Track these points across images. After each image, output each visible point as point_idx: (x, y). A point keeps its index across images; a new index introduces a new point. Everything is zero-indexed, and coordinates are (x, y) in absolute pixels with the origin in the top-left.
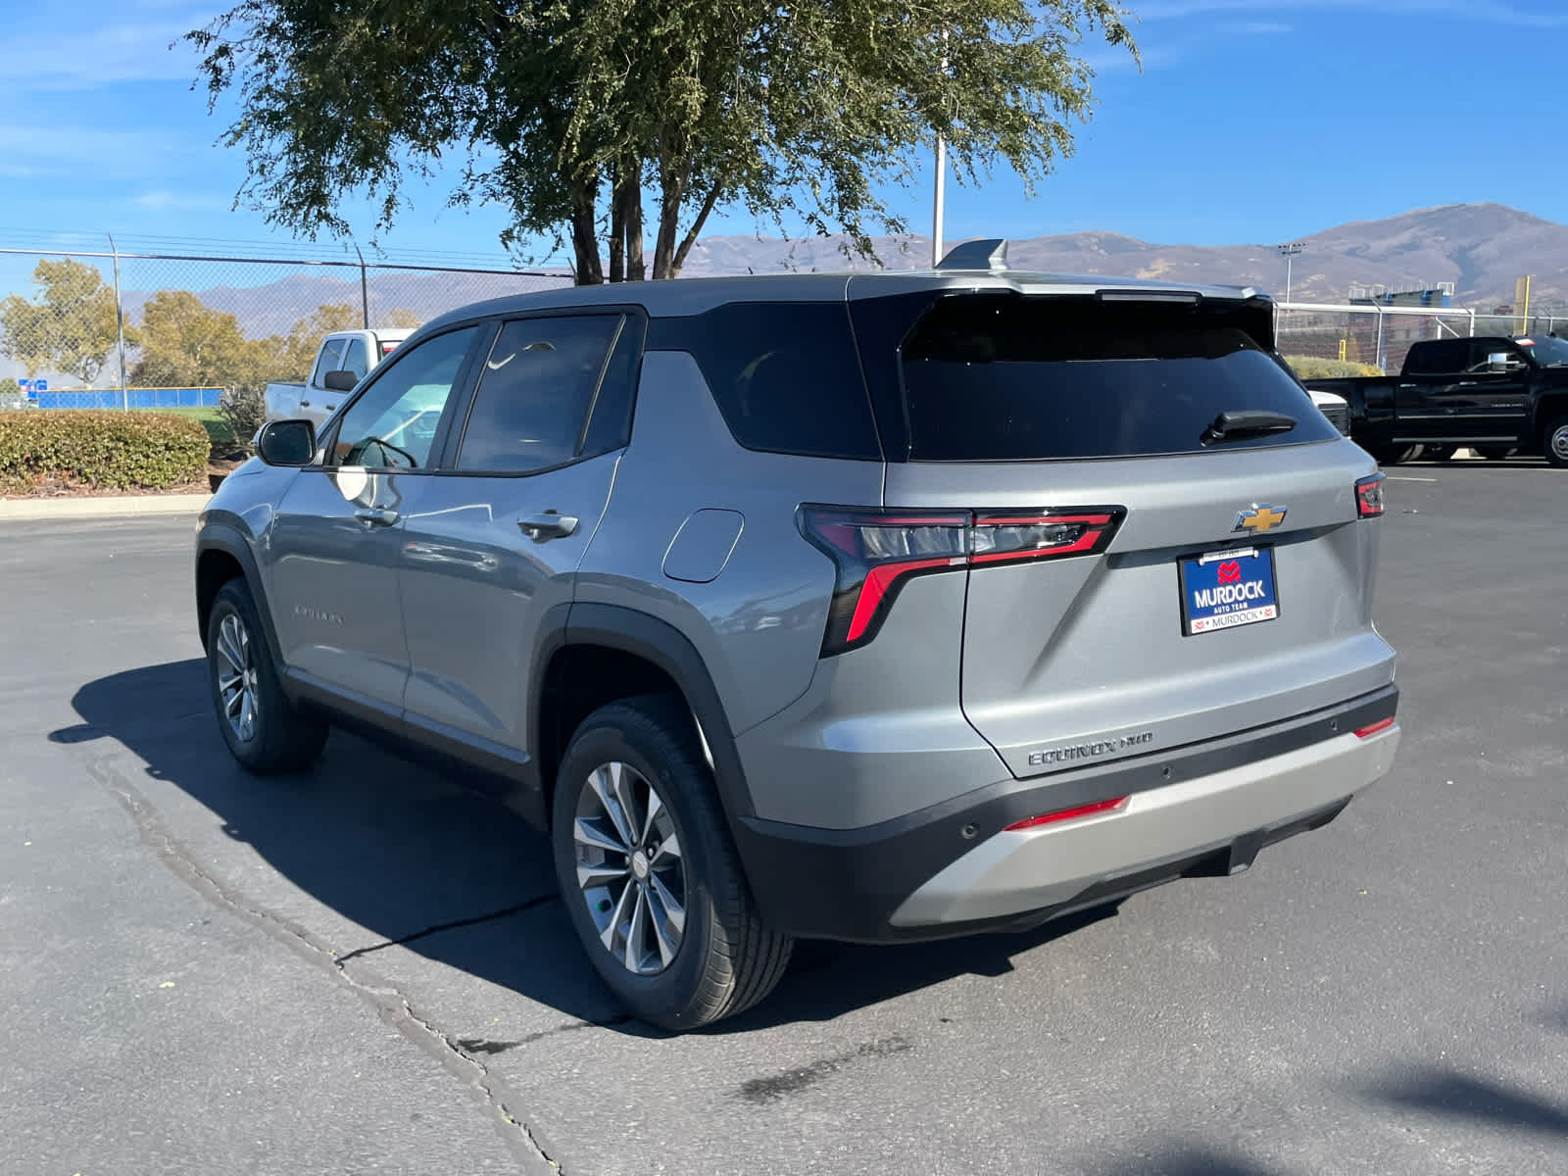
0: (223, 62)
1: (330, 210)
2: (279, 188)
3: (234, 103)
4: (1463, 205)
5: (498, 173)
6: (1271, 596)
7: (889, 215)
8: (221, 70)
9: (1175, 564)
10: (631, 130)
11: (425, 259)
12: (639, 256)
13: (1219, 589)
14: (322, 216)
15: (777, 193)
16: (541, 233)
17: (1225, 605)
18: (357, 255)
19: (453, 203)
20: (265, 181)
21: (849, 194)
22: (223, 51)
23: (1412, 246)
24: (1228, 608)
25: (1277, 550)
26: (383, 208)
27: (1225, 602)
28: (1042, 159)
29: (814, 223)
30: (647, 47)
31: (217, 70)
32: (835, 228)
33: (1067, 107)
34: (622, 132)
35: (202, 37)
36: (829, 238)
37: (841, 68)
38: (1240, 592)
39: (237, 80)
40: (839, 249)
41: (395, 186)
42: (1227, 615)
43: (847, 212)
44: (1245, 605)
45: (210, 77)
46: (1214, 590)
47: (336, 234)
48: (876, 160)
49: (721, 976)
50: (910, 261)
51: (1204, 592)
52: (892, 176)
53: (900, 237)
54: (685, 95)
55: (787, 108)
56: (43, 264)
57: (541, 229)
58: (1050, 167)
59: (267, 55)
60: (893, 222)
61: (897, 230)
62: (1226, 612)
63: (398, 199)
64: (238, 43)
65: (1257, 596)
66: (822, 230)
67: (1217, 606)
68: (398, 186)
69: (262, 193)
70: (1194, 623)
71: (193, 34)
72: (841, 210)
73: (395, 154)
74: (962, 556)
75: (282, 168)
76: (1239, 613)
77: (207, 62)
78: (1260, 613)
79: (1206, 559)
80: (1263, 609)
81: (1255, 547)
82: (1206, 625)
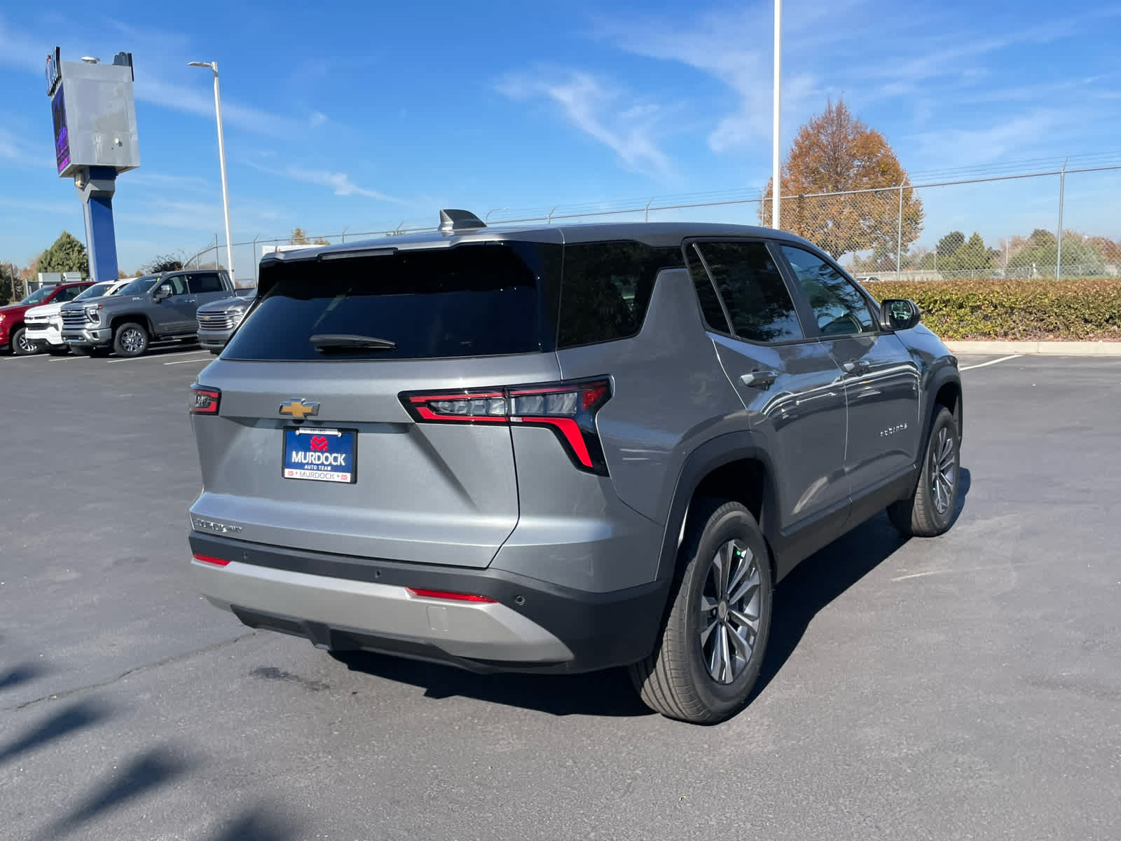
6: (350, 466)
9: (282, 431)
13: (311, 453)
17: (314, 465)
25: (360, 435)
27: (314, 462)
38: (327, 459)
42: (314, 472)
44: (329, 468)
46: (307, 453)
51: (300, 453)
62: (314, 470)
65: (339, 464)
67: (308, 464)
70: (288, 471)
78: (337, 476)
79: (302, 431)
80: (340, 474)
81: (339, 430)
82: (295, 474)
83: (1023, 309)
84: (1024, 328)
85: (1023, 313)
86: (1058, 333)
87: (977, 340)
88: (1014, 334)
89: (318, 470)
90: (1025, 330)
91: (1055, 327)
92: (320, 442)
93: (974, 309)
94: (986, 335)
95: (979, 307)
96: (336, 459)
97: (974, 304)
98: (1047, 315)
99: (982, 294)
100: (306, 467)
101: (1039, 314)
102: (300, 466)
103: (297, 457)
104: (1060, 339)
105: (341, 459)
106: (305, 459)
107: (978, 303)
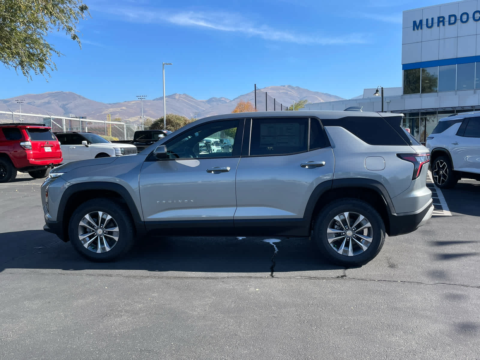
4: (62, 92)
23: (49, 103)
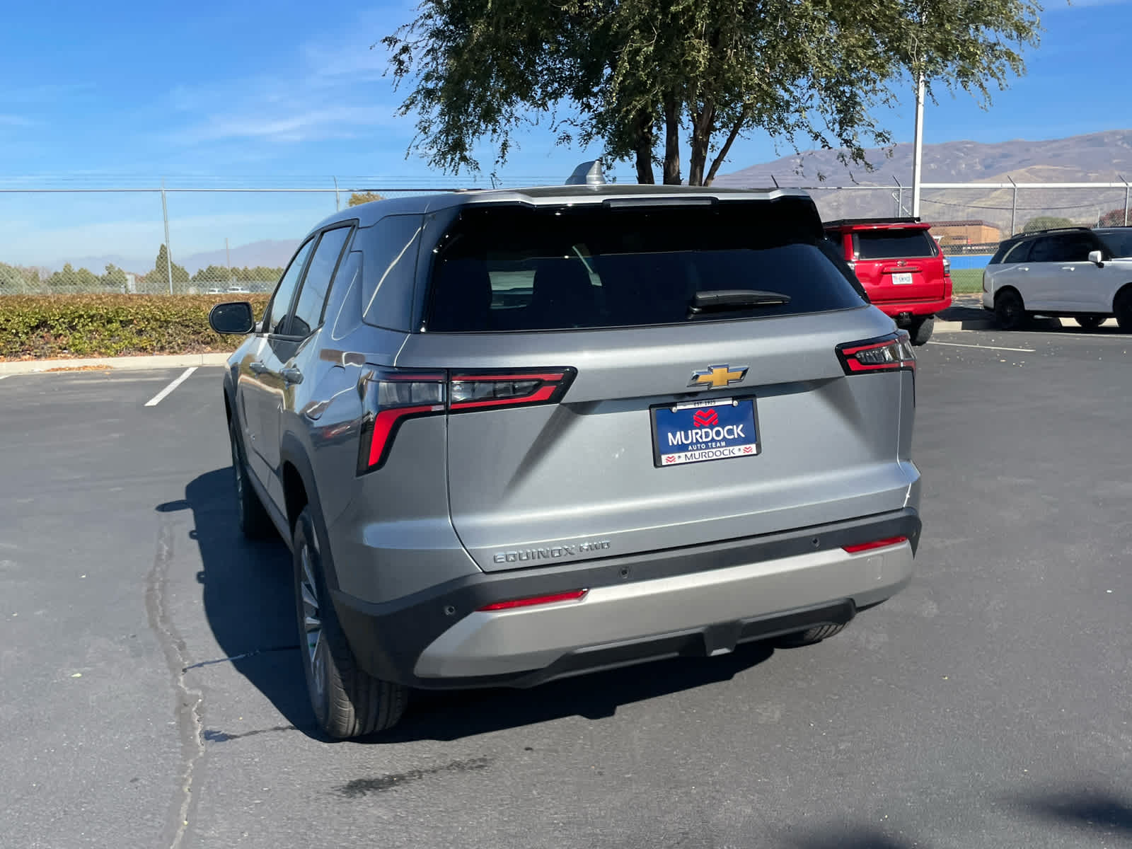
0: (404, 57)
1: (467, 154)
2: (434, 142)
3: (411, 84)
5: (591, 119)
6: (752, 436)
7: (878, 129)
8: (404, 63)
9: (648, 411)
10: (659, 81)
11: (536, 184)
12: (676, 173)
13: (694, 431)
14: (463, 158)
15: (792, 119)
16: (623, 160)
17: (701, 443)
18: (491, 183)
19: (560, 143)
20: (427, 138)
21: (847, 115)
22: (405, 50)
24: (703, 446)
25: (759, 400)
26: (500, 150)
27: (700, 440)
28: (998, 79)
29: (819, 140)
30: (669, 21)
31: (401, 63)
32: (834, 141)
33: (1020, 35)
34: (653, 85)
35: (391, 41)
36: (831, 150)
37: (819, 23)
38: (718, 433)
39: (413, 68)
40: (838, 158)
41: (507, 133)
42: (701, 452)
43: (846, 129)
44: (723, 444)
45: (396, 67)
46: (690, 432)
47: (470, 169)
48: (867, 88)
49: (342, 703)
50: (961, 161)
51: (678, 433)
52: (881, 100)
53: (887, 145)
54: (694, 53)
55: (779, 55)
56: (354, 196)
57: (623, 156)
58: (1004, 85)
59: (433, 50)
60: (880, 135)
61: (884, 141)
62: (701, 449)
63: (510, 143)
64: (414, 43)
65: (736, 436)
66: (825, 144)
67: (692, 444)
68: (509, 133)
69: (425, 146)
70: (664, 457)
71: (386, 40)
72: (841, 129)
73: (516, 110)
74: (440, 404)
75: (435, 129)
76: (714, 450)
77: (395, 57)
78: (738, 450)
79: (680, 407)
80: (742, 447)
81: (734, 398)
82: (677, 459)
83: (179, 323)
84: (183, 341)
85: (180, 327)
86: (216, 345)
87: (132, 355)
88: (172, 348)
89: (707, 448)
90: (183, 343)
91: (212, 339)
92: (708, 416)
93: (124, 324)
94: (143, 350)
95: (131, 322)
96: (730, 432)
97: (124, 319)
98: (204, 328)
99: (132, 308)
100: (690, 448)
101: (197, 327)
102: (682, 448)
103: (675, 438)
104: (218, 350)
105: (738, 430)
106: (687, 438)
107: (130, 318)
